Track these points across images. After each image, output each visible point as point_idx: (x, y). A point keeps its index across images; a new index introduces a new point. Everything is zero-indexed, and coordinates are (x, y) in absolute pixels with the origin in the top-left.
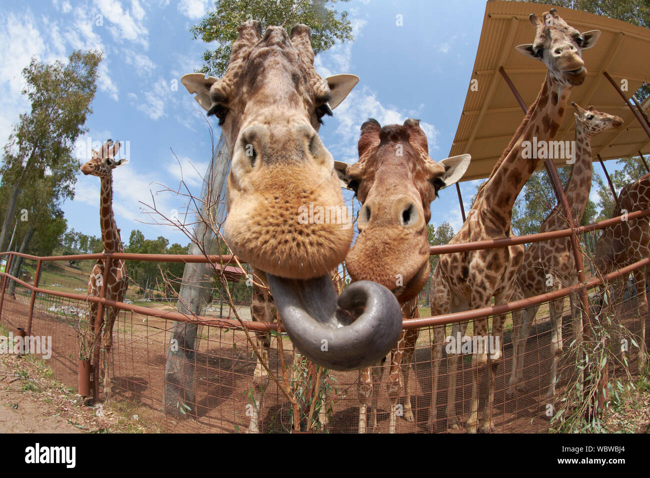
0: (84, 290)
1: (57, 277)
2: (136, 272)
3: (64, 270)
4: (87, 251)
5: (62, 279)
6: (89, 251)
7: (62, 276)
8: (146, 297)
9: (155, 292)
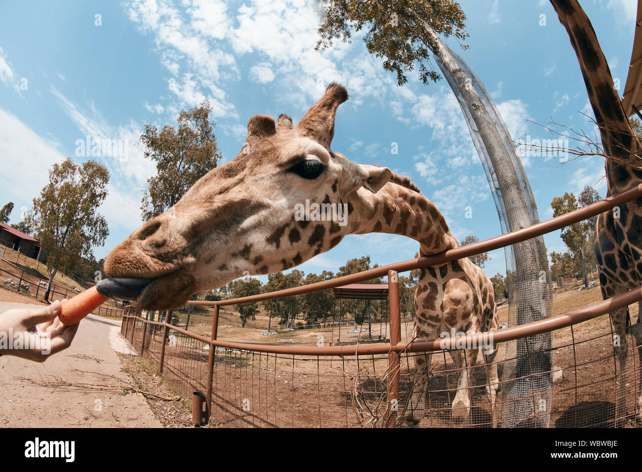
0: (229, 327)
1: (203, 318)
2: (278, 305)
3: (208, 311)
4: (226, 292)
5: (207, 318)
6: (228, 293)
7: (207, 316)
8: (289, 327)
9: (296, 321)
